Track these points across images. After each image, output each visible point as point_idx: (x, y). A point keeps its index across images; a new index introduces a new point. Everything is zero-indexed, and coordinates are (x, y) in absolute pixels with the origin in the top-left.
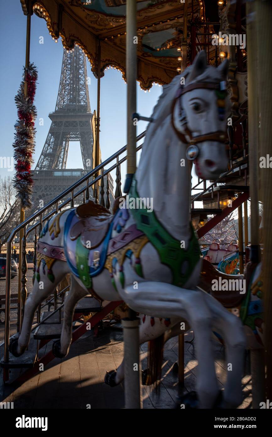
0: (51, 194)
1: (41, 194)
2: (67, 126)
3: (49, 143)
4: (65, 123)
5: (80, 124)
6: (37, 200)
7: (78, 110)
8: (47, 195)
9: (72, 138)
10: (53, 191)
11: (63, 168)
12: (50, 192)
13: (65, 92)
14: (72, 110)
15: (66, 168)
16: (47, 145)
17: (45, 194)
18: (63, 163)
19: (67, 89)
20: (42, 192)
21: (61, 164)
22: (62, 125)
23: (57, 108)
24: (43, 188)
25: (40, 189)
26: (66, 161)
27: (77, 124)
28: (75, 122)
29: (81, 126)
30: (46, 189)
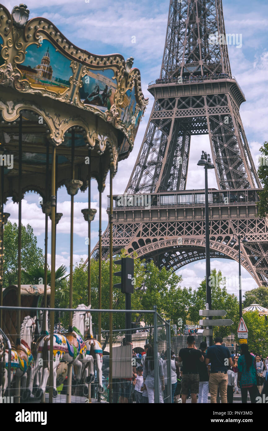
0: (155, 240)
1: (136, 240)
2: (184, 107)
3: (152, 140)
4: (179, 101)
5: (208, 101)
6: (129, 253)
7: (205, 73)
8: (148, 241)
9: (196, 128)
10: (160, 233)
11: (181, 187)
12: (154, 236)
13: (179, 39)
14: (192, 74)
15: (187, 189)
16: (146, 146)
17: (145, 239)
18: (179, 178)
19: (184, 33)
20: (138, 235)
21: (175, 181)
22: (174, 104)
23: (164, 72)
24: (141, 229)
25: (135, 230)
26: (186, 175)
27: (202, 101)
28: (198, 97)
29: (212, 105)
30: (146, 230)
